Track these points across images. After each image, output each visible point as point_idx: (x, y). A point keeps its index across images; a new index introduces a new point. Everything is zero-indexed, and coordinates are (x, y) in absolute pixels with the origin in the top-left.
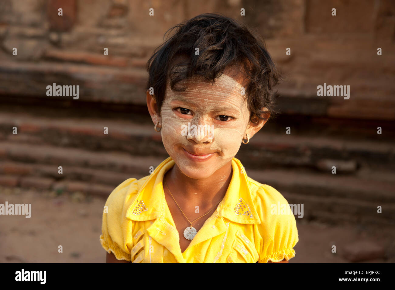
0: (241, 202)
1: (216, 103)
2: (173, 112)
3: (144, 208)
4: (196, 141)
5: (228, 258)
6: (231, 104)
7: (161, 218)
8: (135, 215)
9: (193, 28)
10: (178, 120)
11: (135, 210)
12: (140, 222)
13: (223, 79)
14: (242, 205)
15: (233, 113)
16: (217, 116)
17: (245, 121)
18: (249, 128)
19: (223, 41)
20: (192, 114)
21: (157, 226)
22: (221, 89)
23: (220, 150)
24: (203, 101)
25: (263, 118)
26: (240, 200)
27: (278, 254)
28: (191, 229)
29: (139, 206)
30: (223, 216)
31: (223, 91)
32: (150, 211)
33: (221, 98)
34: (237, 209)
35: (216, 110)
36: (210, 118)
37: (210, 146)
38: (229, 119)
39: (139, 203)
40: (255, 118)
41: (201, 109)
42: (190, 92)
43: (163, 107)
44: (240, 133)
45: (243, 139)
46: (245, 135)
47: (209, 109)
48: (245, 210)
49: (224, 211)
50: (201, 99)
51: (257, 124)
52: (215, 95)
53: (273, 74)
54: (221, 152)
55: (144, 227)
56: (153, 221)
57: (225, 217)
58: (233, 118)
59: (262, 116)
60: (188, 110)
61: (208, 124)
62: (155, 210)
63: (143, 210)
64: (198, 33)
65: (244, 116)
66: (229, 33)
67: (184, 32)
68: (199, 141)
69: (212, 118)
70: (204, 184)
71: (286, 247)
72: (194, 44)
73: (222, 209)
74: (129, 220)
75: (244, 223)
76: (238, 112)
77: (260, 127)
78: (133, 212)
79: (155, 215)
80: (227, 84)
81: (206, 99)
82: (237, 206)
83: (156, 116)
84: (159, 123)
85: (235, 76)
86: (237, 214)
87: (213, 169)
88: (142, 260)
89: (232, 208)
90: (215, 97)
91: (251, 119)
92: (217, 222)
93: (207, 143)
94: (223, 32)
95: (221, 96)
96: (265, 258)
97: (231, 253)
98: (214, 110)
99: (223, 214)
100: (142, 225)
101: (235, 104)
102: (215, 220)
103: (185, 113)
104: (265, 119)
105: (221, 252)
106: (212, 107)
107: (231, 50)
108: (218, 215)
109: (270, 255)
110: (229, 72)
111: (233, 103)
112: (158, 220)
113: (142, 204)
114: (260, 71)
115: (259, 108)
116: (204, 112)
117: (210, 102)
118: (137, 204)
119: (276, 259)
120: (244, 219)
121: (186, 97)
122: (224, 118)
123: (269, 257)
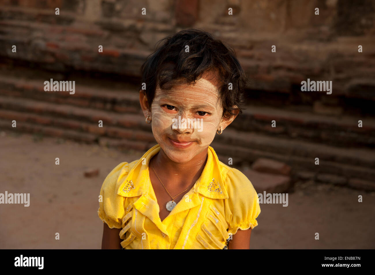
0: (213, 181)
1: (196, 101)
2: (161, 108)
3: (133, 187)
4: (179, 132)
5: (202, 225)
6: (208, 103)
7: (145, 194)
8: (125, 192)
9: (179, 40)
10: (165, 114)
11: (125, 188)
12: (129, 198)
13: (202, 82)
14: (214, 184)
15: (210, 109)
16: (197, 112)
17: (219, 116)
18: (222, 122)
19: (202, 50)
20: (177, 109)
21: (142, 201)
22: (200, 90)
23: (199, 139)
24: (186, 100)
25: (234, 113)
26: (213, 180)
27: (245, 224)
28: (172, 203)
29: (128, 185)
30: (199, 192)
31: (202, 92)
32: (137, 189)
33: (200, 98)
34: (210, 187)
35: (196, 107)
36: (191, 114)
37: (191, 136)
38: (206, 114)
39: (128, 182)
40: (227, 113)
41: (183, 106)
42: (175, 92)
43: (153, 104)
44: (215, 125)
45: (217, 131)
46: (219, 127)
47: (190, 106)
48: (217, 188)
49: (200, 188)
50: (184, 98)
51: (229, 119)
52: (196, 95)
53: (242, 78)
54: (199, 141)
55: (132, 202)
56: (139, 197)
57: (201, 193)
58: (209, 114)
59: (233, 112)
60: (173, 107)
61: (189, 118)
62: (141, 188)
63: (131, 188)
64: (183, 45)
65: (218, 112)
66: (207, 45)
67: (171, 43)
68: (181, 132)
69: (192, 113)
70: (183, 167)
71: (251, 218)
72: (179, 53)
73: (198, 186)
74: (120, 196)
75: (215, 198)
76: (213, 108)
77: (231, 121)
78: (124, 190)
79: (141, 192)
80: (205, 87)
81: (188, 98)
82: (211, 185)
83: (147, 111)
84: (149, 117)
85: (211, 79)
86: (210, 191)
87: (193, 154)
88: (130, 228)
89: (206, 186)
90: (195, 97)
91: (223, 115)
92: (193, 196)
93: (188, 133)
94: (202, 44)
95: (200, 96)
96: (235, 227)
97: (205, 222)
98: (194, 107)
99: (199, 190)
100: (131, 200)
101: (211, 103)
102: (192, 195)
103: (171, 109)
104: (235, 115)
105: (196, 221)
106: (193, 105)
107: (209, 57)
108: (195, 191)
109: (240, 224)
110: (207, 77)
111: (210, 102)
112: (143, 196)
113: (131, 183)
114: (232, 75)
115: (230, 106)
116: (186, 109)
117: (191, 101)
118: (127, 184)
119: (244, 228)
120: (216, 195)
121: (172, 97)
122: (202, 113)
123: (238, 226)
